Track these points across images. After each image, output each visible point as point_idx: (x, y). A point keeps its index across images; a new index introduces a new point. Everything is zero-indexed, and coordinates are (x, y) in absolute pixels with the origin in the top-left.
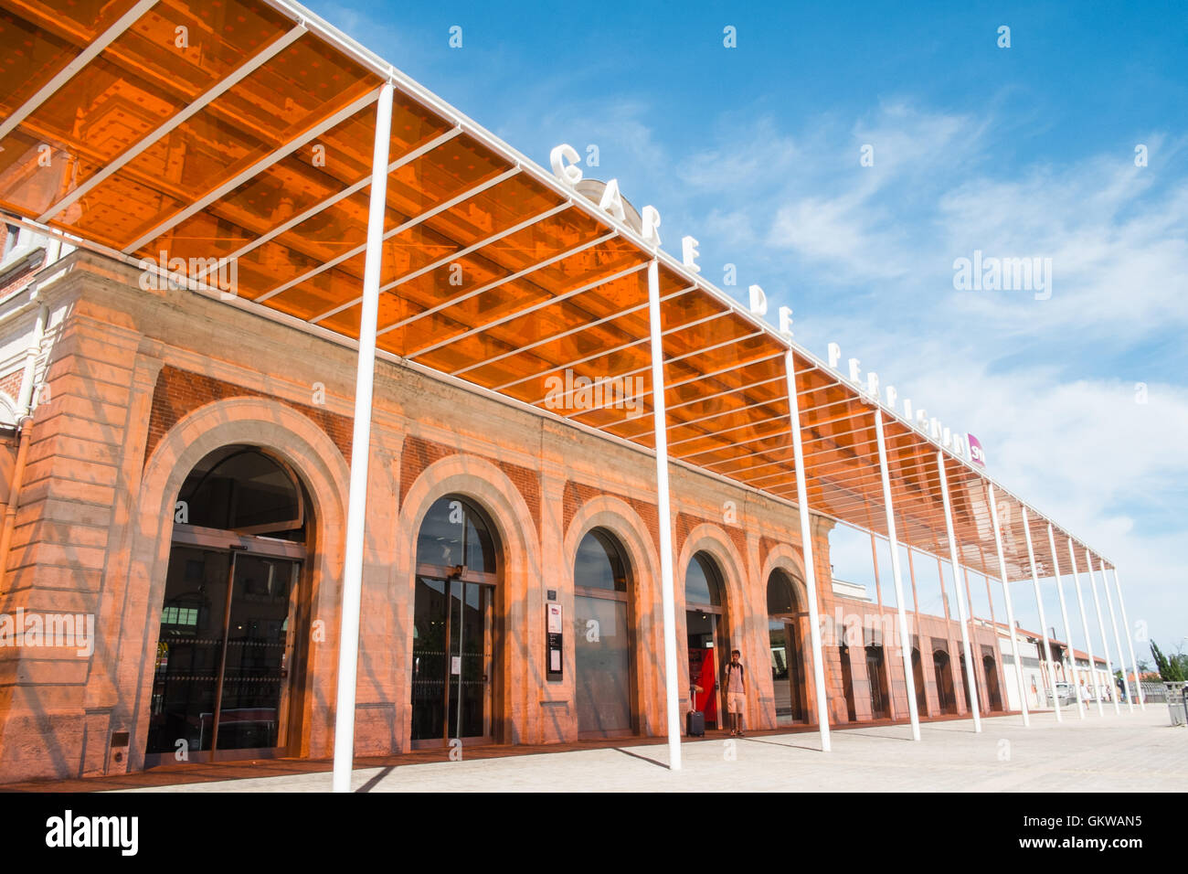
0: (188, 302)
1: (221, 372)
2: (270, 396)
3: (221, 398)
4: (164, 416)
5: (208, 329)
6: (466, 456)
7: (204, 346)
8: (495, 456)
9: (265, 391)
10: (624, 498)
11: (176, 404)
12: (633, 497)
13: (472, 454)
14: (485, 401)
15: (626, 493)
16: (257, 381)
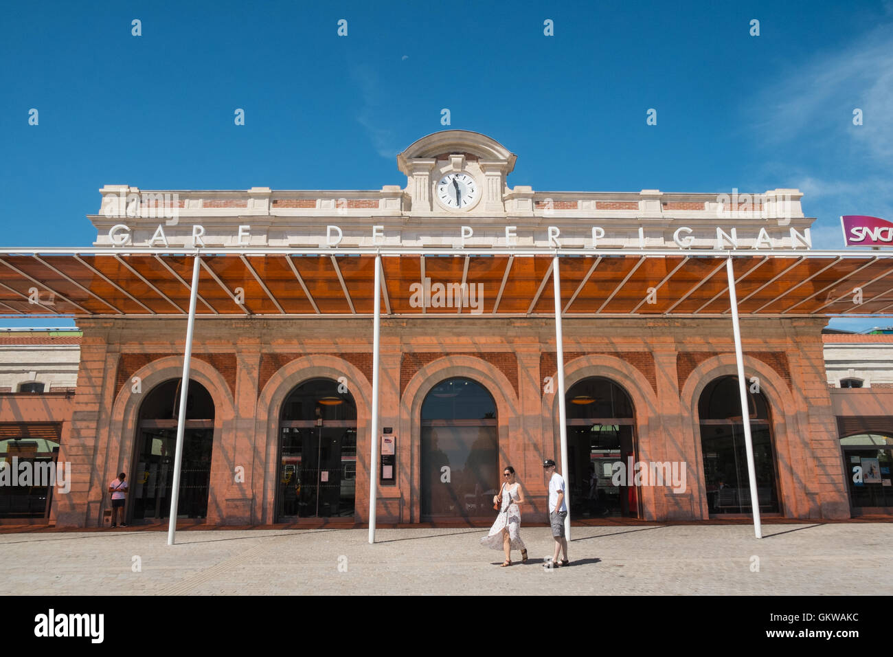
0: (126, 324)
1: (150, 349)
2: (177, 354)
3: (151, 361)
4: (123, 376)
5: (143, 332)
6: (311, 356)
7: (141, 340)
8: (336, 351)
9: (174, 352)
10: (473, 354)
11: (129, 370)
12: (483, 351)
13: (315, 354)
14: (318, 321)
15: (475, 350)
16: (168, 349)
